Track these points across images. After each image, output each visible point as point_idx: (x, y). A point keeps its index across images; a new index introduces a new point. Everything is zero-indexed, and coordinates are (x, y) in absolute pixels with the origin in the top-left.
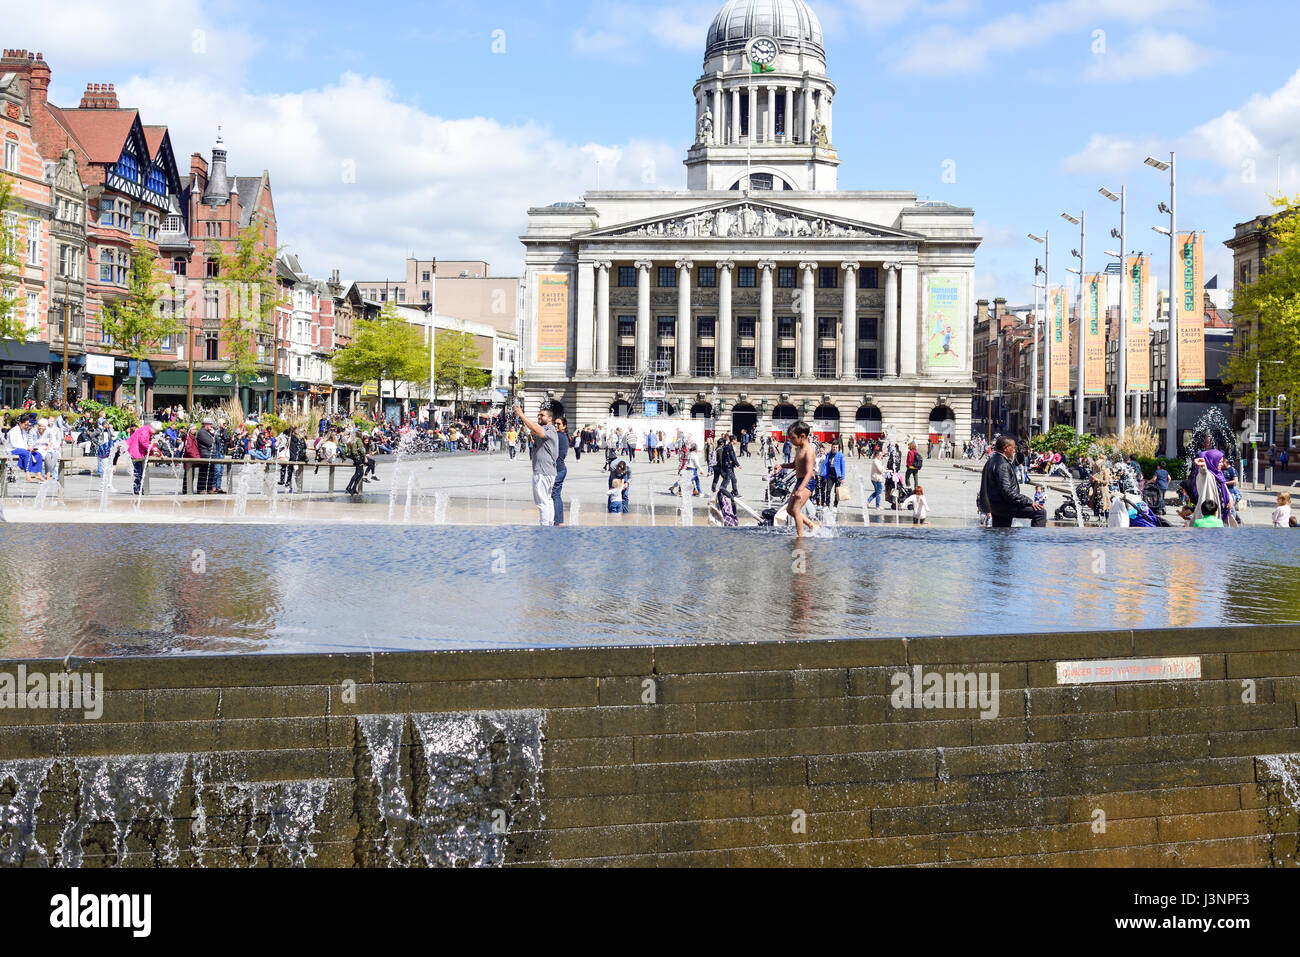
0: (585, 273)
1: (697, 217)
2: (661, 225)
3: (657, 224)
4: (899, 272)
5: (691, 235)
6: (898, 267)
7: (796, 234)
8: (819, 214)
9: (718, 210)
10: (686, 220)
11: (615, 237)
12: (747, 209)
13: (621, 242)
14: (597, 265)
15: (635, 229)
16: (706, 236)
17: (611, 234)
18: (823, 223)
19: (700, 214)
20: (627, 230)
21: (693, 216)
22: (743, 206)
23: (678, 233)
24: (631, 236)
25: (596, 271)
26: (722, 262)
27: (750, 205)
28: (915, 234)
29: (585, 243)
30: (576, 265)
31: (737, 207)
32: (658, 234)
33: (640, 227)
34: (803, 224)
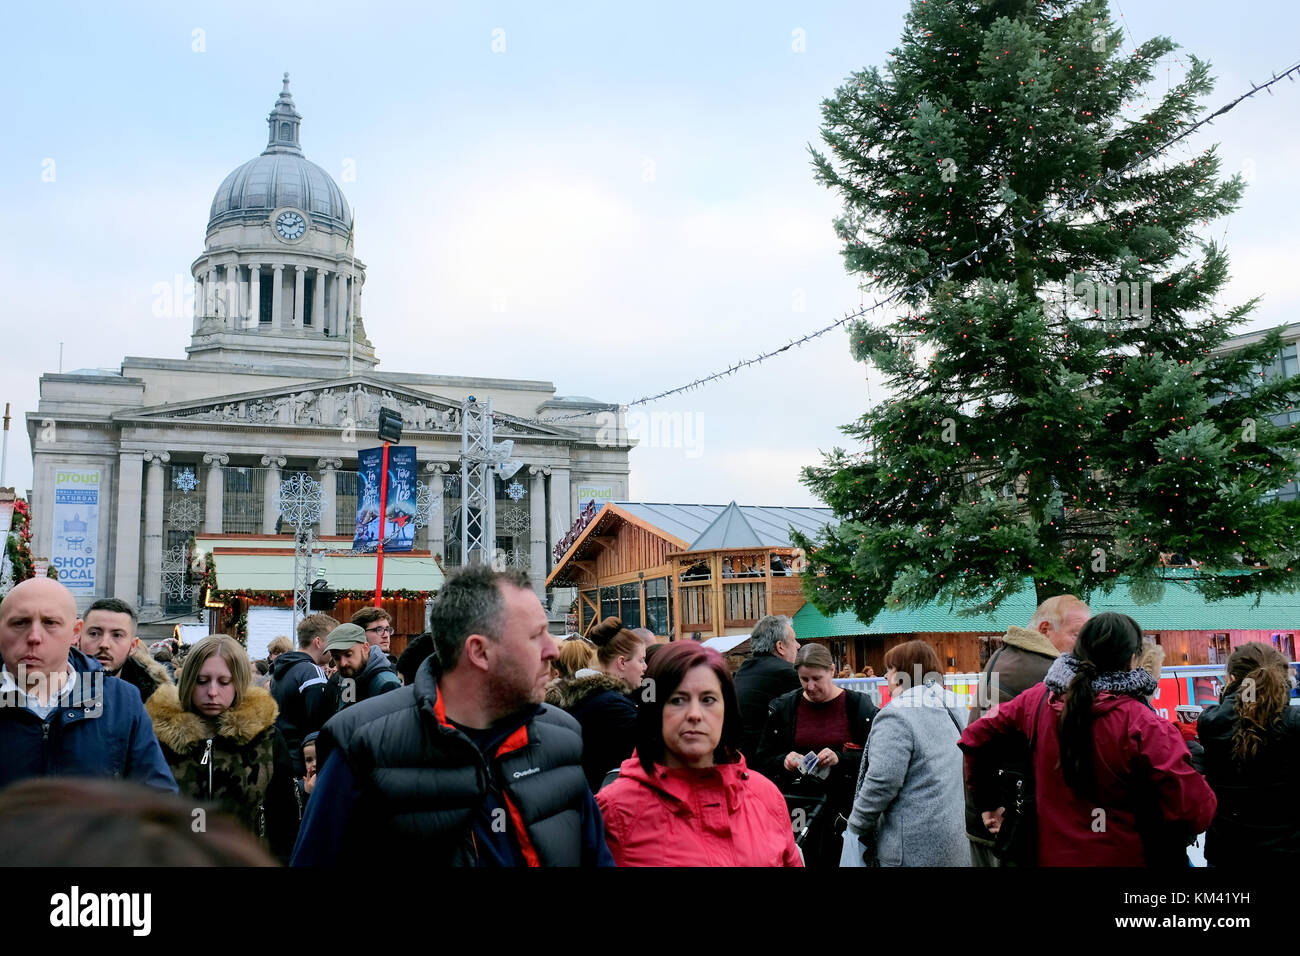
0: (131, 466)
1: (293, 398)
2: (242, 407)
3: (237, 403)
4: (547, 479)
5: (285, 420)
6: (547, 472)
7: (423, 425)
8: (454, 402)
9: (322, 390)
10: (279, 401)
11: (177, 420)
12: (359, 391)
13: (184, 427)
14: (148, 457)
15: (208, 409)
16: (305, 424)
17: (172, 414)
18: (457, 413)
19: (297, 394)
20: (194, 411)
21: (288, 395)
22: (355, 386)
23: (268, 419)
24: (200, 419)
25: (146, 465)
26: (325, 458)
27: (363, 385)
28: (567, 433)
29: (130, 424)
30: (117, 457)
31: (346, 388)
32: (241, 418)
33: (212, 407)
34: (432, 413)
